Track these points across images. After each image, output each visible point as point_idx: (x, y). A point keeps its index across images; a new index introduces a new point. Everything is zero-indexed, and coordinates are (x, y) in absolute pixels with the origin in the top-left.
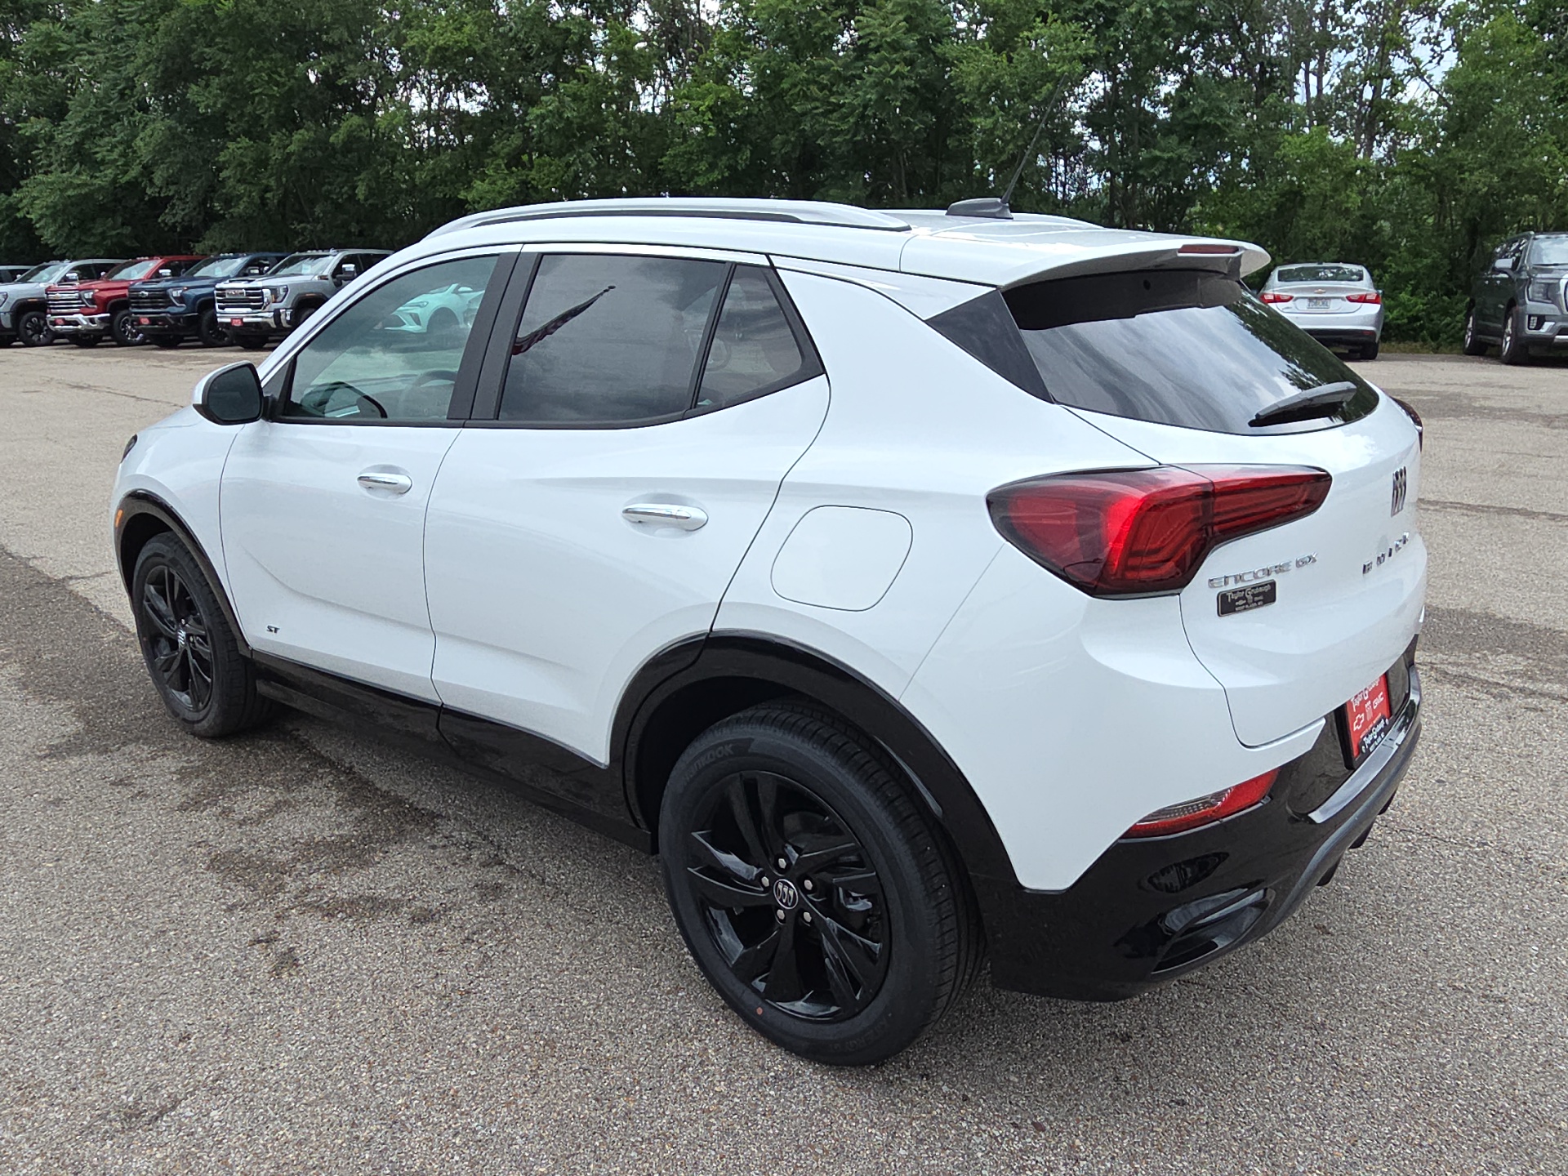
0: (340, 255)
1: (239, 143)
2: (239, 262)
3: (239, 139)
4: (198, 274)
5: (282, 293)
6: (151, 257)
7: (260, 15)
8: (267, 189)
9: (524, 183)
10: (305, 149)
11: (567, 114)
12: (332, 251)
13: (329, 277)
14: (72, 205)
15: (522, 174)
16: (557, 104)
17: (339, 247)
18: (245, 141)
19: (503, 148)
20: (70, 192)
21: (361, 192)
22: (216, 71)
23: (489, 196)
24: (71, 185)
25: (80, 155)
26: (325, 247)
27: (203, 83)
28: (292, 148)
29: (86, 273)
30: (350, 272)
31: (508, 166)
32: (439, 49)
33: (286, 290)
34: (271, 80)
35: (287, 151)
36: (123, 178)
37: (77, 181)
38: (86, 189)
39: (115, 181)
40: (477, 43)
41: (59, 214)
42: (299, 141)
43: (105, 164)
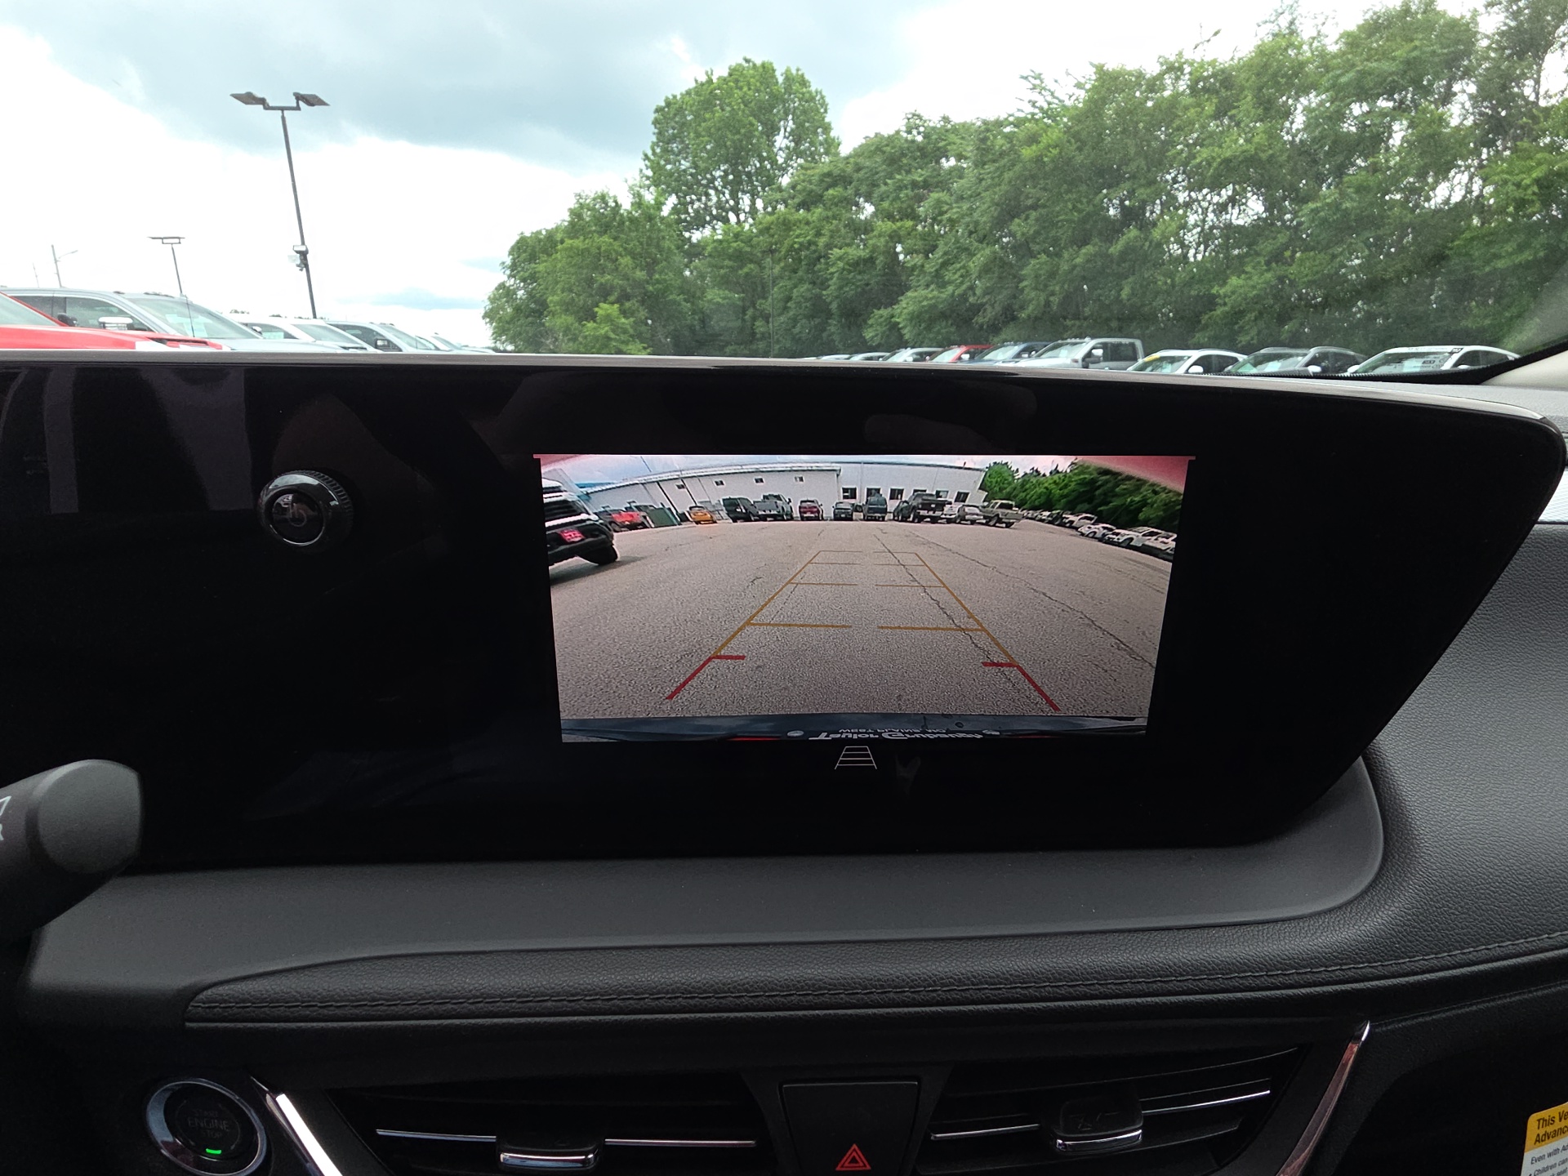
0: (1093, 342)
1: (1038, 259)
2: (1017, 349)
3: (1039, 256)
4: (986, 358)
6: (959, 345)
7: (1077, 158)
8: (1053, 294)
9: (1281, 279)
10: (1088, 261)
11: (1347, 205)
12: (1087, 339)
13: (1080, 361)
14: (926, 312)
15: (1279, 270)
16: (1337, 195)
17: (1093, 337)
18: (1043, 257)
19: (1267, 246)
20: (925, 303)
21: (1125, 294)
22: (1034, 207)
23: (1242, 291)
24: (926, 298)
25: (938, 279)
26: (1082, 336)
27: (1023, 216)
28: (1078, 260)
29: (921, 357)
30: (1099, 357)
31: (1268, 263)
32: (1227, 161)
34: (1074, 207)
35: (1073, 262)
36: (956, 293)
37: (930, 296)
38: (933, 301)
39: (952, 295)
40: (1264, 151)
41: (916, 318)
42: (1085, 254)
43: (950, 282)
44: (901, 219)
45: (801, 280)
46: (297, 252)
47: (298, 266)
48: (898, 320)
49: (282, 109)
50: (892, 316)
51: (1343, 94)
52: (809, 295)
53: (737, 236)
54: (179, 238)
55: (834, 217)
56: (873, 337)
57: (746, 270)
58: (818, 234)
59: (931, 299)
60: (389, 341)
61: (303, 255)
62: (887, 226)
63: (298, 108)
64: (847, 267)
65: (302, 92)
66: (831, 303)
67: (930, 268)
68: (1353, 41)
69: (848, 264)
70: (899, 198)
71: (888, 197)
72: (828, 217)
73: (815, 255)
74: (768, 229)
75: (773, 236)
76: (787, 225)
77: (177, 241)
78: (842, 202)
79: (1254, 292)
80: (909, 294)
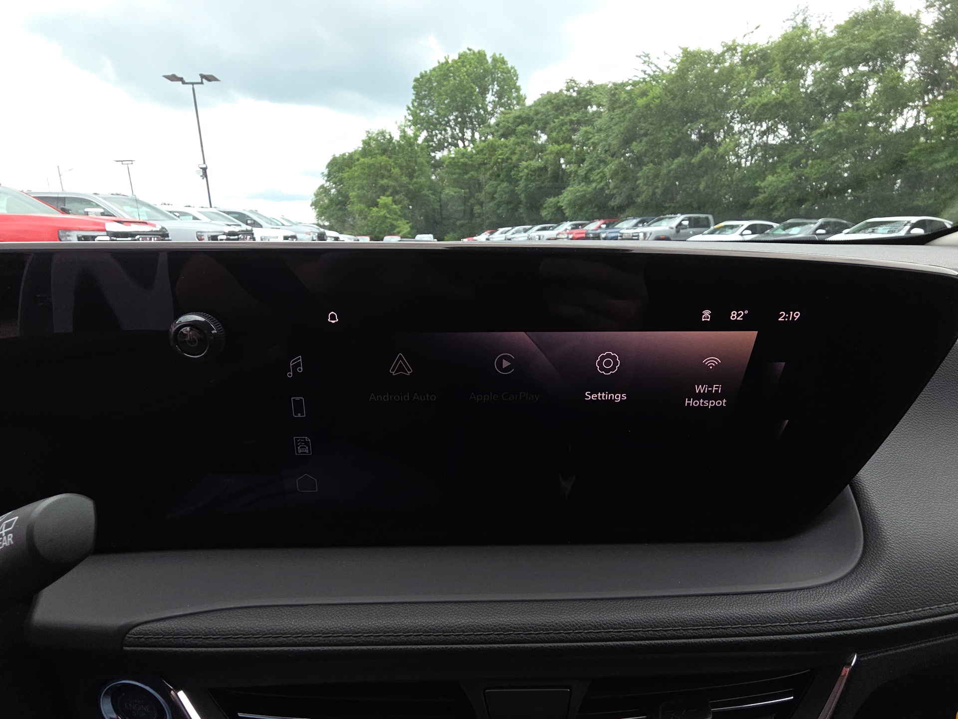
0: (683, 217)
1: (648, 166)
2: (635, 221)
3: (648, 165)
4: (617, 226)
5: (648, 235)
6: (599, 219)
7: (671, 105)
8: (657, 187)
9: (800, 177)
10: (679, 167)
11: (841, 130)
12: (679, 215)
13: (675, 228)
14: (579, 199)
15: (798, 171)
16: (834, 125)
17: (682, 213)
18: (651, 165)
19: (790, 156)
20: (578, 194)
21: (702, 187)
22: (645, 135)
23: (775, 184)
24: (579, 191)
25: (586, 179)
26: (675, 213)
27: (639, 141)
28: (673, 167)
29: (576, 227)
30: (685, 225)
31: (791, 167)
32: (764, 105)
33: (651, 234)
34: (670, 135)
35: (670, 168)
36: (598, 187)
37: (582, 189)
38: (583, 192)
39: (595, 188)
40: (787, 98)
41: (572, 204)
42: (677, 163)
43: (593, 181)
44: (563, 143)
45: (502, 181)
46: (201, 168)
47: (201, 176)
48: (562, 204)
49: (193, 84)
50: (558, 202)
51: (837, 63)
52: (507, 190)
53: (463, 155)
54: (132, 161)
55: (522, 143)
56: (546, 215)
57: (469, 175)
58: (513, 153)
59: (582, 191)
60: (254, 221)
61: (204, 170)
62: (556, 148)
63: (202, 83)
64: (530, 173)
65: (205, 74)
66: (520, 194)
67: (582, 172)
68: (843, 30)
69: (531, 171)
70: (563, 130)
71: (555, 130)
72: (518, 143)
73: (512, 165)
74: (482, 151)
75: (485, 155)
76: (493, 148)
77: (131, 162)
78: (526, 133)
79: (783, 185)
80: (569, 188)
